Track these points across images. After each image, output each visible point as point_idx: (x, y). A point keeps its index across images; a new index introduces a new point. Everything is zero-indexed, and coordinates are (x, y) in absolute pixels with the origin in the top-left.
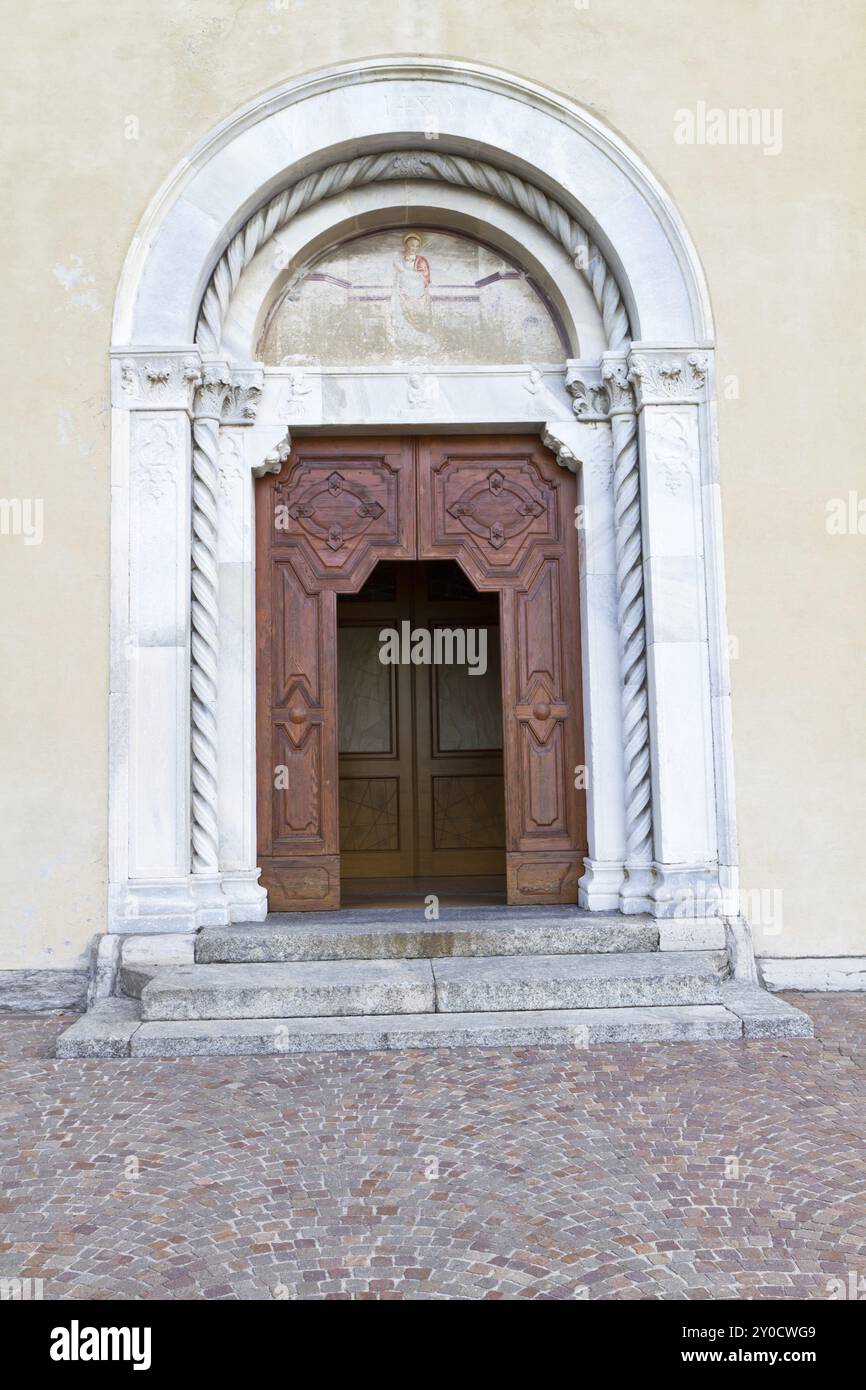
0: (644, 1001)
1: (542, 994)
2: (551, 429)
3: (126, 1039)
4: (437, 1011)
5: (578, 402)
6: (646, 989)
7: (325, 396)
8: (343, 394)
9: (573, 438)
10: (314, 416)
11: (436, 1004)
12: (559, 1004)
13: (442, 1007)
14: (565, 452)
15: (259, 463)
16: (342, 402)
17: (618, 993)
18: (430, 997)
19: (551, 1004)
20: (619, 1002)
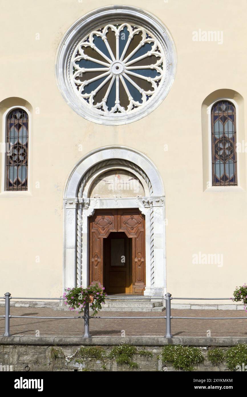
0: (140, 307)
1: (125, 305)
2: (140, 209)
3: (63, 308)
4: (109, 307)
5: (144, 204)
6: (141, 305)
7: (100, 203)
8: (103, 203)
9: (144, 210)
10: (98, 207)
11: (109, 306)
12: (127, 307)
13: (110, 307)
14: (142, 213)
15: (88, 216)
16: (103, 204)
17: (136, 305)
18: (108, 305)
19: (126, 307)
20: (136, 307)
